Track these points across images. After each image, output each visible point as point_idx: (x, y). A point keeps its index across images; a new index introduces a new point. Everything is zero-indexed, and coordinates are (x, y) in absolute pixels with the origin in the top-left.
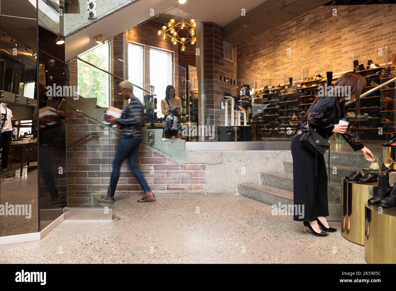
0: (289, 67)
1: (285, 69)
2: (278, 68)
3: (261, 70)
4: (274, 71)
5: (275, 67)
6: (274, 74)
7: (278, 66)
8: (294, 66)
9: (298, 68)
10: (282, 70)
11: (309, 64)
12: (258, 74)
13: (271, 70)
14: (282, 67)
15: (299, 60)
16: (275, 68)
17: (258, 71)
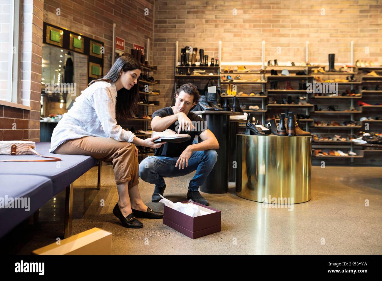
0: (312, 35)
1: (301, 36)
2: (283, 31)
3: (235, 26)
4: (274, 35)
5: (276, 27)
6: (274, 39)
7: (283, 27)
8: (325, 36)
9: (333, 40)
10: (293, 36)
11: (358, 38)
12: (225, 31)
13: (264, 31)
14: (295, 32)
15: (334, 27)
16: (275, 29)
17: (228, 26)
